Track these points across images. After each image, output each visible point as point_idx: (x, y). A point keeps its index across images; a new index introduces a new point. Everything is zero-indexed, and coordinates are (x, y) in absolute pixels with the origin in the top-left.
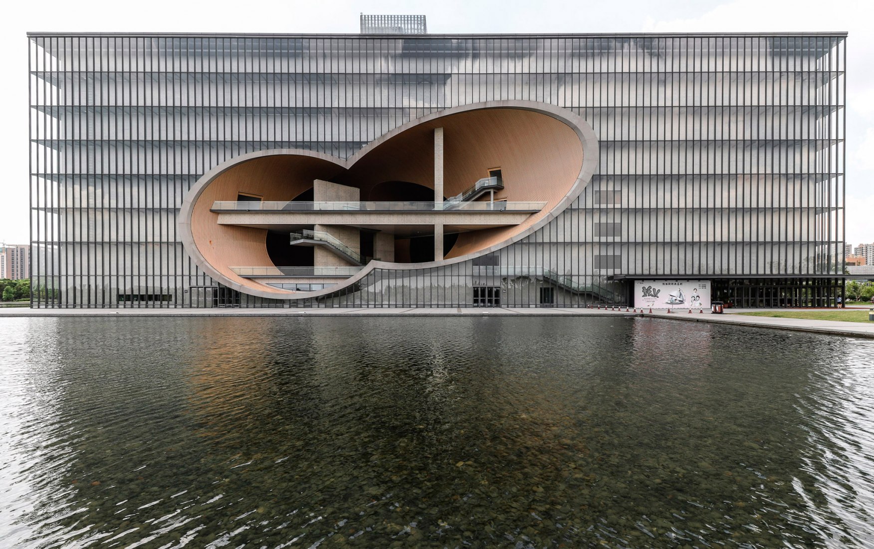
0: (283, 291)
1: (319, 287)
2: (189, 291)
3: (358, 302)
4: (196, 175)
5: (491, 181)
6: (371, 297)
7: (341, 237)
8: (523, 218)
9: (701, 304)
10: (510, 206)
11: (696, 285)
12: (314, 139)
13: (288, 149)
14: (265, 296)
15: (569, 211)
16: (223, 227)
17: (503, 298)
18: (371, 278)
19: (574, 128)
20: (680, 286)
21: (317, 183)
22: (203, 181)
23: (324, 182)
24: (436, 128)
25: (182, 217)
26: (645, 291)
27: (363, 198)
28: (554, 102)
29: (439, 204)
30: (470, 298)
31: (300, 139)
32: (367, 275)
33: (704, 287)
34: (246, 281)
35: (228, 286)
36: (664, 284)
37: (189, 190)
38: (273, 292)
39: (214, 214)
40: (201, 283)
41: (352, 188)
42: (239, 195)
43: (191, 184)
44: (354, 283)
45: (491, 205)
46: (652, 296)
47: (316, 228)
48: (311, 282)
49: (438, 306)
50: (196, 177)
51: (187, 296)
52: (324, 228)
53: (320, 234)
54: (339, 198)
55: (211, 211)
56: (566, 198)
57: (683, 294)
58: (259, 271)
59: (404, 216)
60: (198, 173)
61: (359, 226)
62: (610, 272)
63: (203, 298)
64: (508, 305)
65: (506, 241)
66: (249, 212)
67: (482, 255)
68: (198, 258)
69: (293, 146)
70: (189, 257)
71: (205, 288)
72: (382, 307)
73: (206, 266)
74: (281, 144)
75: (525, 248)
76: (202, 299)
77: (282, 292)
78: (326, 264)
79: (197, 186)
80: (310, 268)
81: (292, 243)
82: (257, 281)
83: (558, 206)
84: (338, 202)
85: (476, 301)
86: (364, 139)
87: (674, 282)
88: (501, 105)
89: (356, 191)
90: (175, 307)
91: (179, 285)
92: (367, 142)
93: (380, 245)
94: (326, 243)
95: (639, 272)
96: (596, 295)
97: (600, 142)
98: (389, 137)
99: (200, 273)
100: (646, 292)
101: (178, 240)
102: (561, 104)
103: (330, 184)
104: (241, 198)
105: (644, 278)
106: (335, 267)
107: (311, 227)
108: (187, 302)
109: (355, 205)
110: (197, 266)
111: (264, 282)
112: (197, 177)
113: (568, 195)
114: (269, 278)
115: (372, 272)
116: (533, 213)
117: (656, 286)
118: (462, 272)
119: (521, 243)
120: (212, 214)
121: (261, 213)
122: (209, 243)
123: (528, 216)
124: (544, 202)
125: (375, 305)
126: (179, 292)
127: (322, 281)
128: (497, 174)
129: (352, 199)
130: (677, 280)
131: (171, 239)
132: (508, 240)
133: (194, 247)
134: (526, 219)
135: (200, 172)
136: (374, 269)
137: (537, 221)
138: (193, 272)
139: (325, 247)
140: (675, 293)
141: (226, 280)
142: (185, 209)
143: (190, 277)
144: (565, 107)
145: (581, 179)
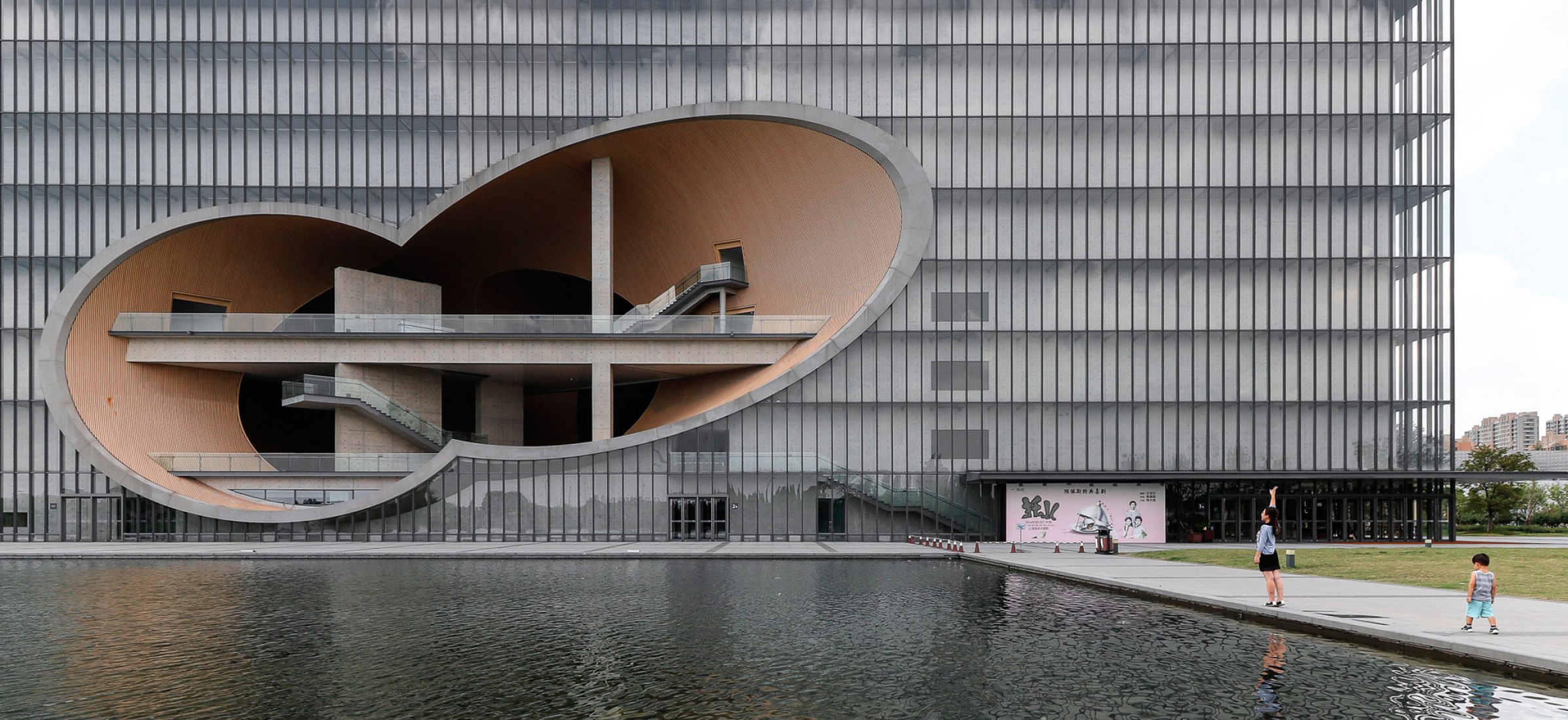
0: (266, 506)
1: (345, 496)
2: (59, 506)
3: (422, 530)
4: (77, 258)
5: (722, 271)
6: (451, 519)
7: (396, 389)
8: (782, 349)
9: (1144, 534)
10: (760, 325)
11: (1134, 493)
12: (330, 182)
13: (273, 204)
14: (222, 516)
15: (870, 336)
16: (139, 369)
17: (733, 519)
18: (450, 478)
19: (882, 161)
20: (1100, 496)
21: (342, 276)
22: (91, 270)
23: (356, 272)
24: (595, 158)
25: (45, 349)
26: (1028, 506)
27: (449, 307)
28: (839, 106)
29: (601, 319)
30: (664, 522)
31: (299, 180)
32: (442, 471)
33: (1152, 497)
34: (185, 484)
35: (142, 493)
36: (1067, 491)
37: (61, 289)
38: (243, 507)
39: (119, 342)
40: (85, 487)
41: (423, 284)
42: (175, 301)
43: (66, 277)
44: (415, 489)
45: (720, 321)
46: (1043, 516)
47: (339, 370)
48: (327, 485)
49: (593, 537)
50: (78, 262)
51: (55, 516)
52: (359, 372)
53: (347, 386)
54: (391, 307)
55: (112, 334)
56: (864, 308)
57: (1107, 514)
58: (214, 462)
59: (525, 344)
60: (81, 254)
61: (439, 368)
62: (959, 466)
63: (90, 521)
64: (743, 535)
65: (738, 400)
66: (193, 336)
67: (687, 428)
68: (79, 434)
69: (286, 195)
70: (61, 434)
71: (95, 499)
72: (474, 540)
73: (98, 453)
74: (260, 192)
75: (780, 413)
76: (87, 521)
77: (261, 508)
78: (361, 448)
79: (78, 282)
80: (325, 456)
81: (286, 402)
82: (209, 483)
83: (848, 325)
84: (390, 316)
85: (677, 527)
86: (435, 182)
87: (1087, 486)
88: (727, 112)
89: (434, 292)
90: (30, 540)
91: (39, 492)
92: (442, 189)
93: (488, 407)
94: (357, 403)
95: (1020, 466)
96: (930, 516)
97: (936, 190)
98: (488, 178)
99: (84, 467)
100: (1031, 508)
101: (38, 395)
102: (855, 110)
103: (372, 276)
104: (179, 306)
105: (1025, 479)
106: (376, 455)
107: (328, 370)
108: (55, 528)
109: (433, 322)
110: (77, 453)
111: (225, 486)
112: (80, 261)
113: (869, 302)
114: (235, 478)
115: (455, 465)
116: (800, 340)
117: (1050, 495)
118: (645, 466)
119: (770, 402)
120: (112, 339)
121: (221, 339)
122: (105, 403)
123: (791, 345)
124: (821, 317)
125: (459, 535)
126: (39, 506)
127: (349, 485)
128: (734, 256)
129: (423, 310)
130: (1092, 482)
131: (23, 395)
132: (743, 396)
133: (71, 411)
134: (787, 354)
135: (85, 251)
136: (458, 458)
137: (806, 356)
138: (70, 466)
139: (357, 411)
140: (1091, 511)
141: (139, 482)
142: (51, 331)
143: (62, 476)
144: (862, 118)
145: (896, 269)
